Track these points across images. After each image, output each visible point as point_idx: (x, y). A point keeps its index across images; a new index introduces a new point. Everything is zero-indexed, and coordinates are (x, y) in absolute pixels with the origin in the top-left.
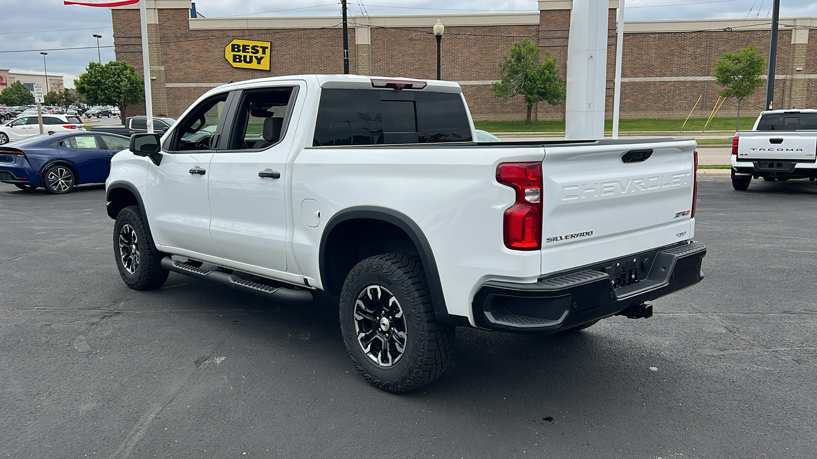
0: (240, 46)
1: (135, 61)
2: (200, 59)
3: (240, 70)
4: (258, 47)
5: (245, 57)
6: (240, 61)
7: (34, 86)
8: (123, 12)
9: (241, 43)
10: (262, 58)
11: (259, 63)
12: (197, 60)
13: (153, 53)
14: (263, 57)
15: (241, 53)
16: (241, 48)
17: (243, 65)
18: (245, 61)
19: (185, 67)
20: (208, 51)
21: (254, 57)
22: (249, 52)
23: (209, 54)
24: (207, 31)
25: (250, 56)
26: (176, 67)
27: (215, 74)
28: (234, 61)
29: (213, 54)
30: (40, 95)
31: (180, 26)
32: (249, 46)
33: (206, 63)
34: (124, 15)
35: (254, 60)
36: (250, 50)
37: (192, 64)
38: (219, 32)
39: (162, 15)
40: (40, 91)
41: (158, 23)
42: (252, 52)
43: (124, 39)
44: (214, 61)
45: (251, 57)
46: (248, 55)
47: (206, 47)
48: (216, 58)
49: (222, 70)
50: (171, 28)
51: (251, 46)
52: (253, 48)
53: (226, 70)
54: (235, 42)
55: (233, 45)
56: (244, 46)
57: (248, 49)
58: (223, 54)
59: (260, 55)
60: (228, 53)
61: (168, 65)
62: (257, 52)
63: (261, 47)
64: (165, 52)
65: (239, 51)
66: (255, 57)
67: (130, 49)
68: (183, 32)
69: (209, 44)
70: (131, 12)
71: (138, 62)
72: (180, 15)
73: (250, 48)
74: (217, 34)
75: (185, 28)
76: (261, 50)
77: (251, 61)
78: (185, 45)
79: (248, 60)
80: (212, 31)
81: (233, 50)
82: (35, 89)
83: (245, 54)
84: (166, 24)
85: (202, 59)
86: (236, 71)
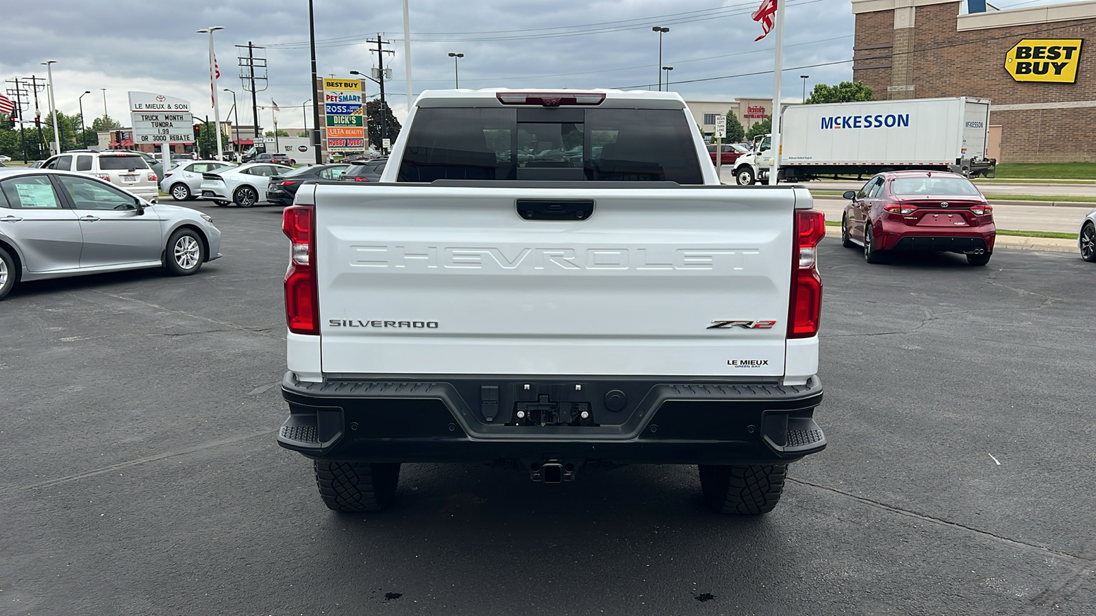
0: (1030, 49)
1: (877, 80)
2: (966, 72)
3: (1027, 85)
4: (1059, 48)
5: (1037, 64)
6: (1028, 72)
7: (717, 117)
8: (870, 15)
9: (1032, 44)
10: (1064, 64)
11: (1058, 72)
12: (962, 74)
13: (902, 67)
14: (1066, 64)
15: (1031, 60)
16: (1032, 52)
17: (1032, 77)
18: (1036, 71)
19: (944, 84)
20: (980, 60)
21: (1050, 64)
22: (1043, 57)
23: (980, 64)
24: (982, 32)
25: (1045, 63)
26: (931, 85)
27: (986, 93)
28: (1019, 71)
29: (987, 63)
30: (721, 128)
31: (945, 27)
32: (1045, 48)
33: (976, 77)
34: (870, 20)
35: (1051, 69)
36: (1047, 54)
37: (954, 80)
38: (1000, 31)
39: (921, 14)
40: (722, 124)
41: (913, 26)
42: (1049, 57)
43: (867, 52)
44: (987, 75)
45: (1046, 65)
46: (1042, 61)
47: (977, 54)
48: (991, 69)
49: (997, 87)
50: (930, 32)
51: (1048, 49)
52: (1051, 50)
53: (1004, 86)
54: (1024, 44)
55: (1020, 49)
56: (1037, 49)
57: (1044, 53)
58: (1003, 63)
59: (1059, 61)
60: (1010, 61)
61: (921, 83)
62: (1058, 55)
63: (1064, 48)
64: (919, 66)
65: (1028, 56)
66: (1052, 63)
67: (872, 64)
68: (947, 36)
69: (983, 49)
70: (879, 15)
71: (880, 82)
72: (945, 12)
73: (1046, 50)
74: (997, 34)
75: (950, 30)
76: (1063, 53)
77: (1045, 70)
78: (948, 53)
79: (1041, 69)
80: (990, 31)
81: (1018, 56)
82: (716, 121)
83: (1037, 60)
84: (924, 27)
85: (970, 72)
86: (1020, 87)
